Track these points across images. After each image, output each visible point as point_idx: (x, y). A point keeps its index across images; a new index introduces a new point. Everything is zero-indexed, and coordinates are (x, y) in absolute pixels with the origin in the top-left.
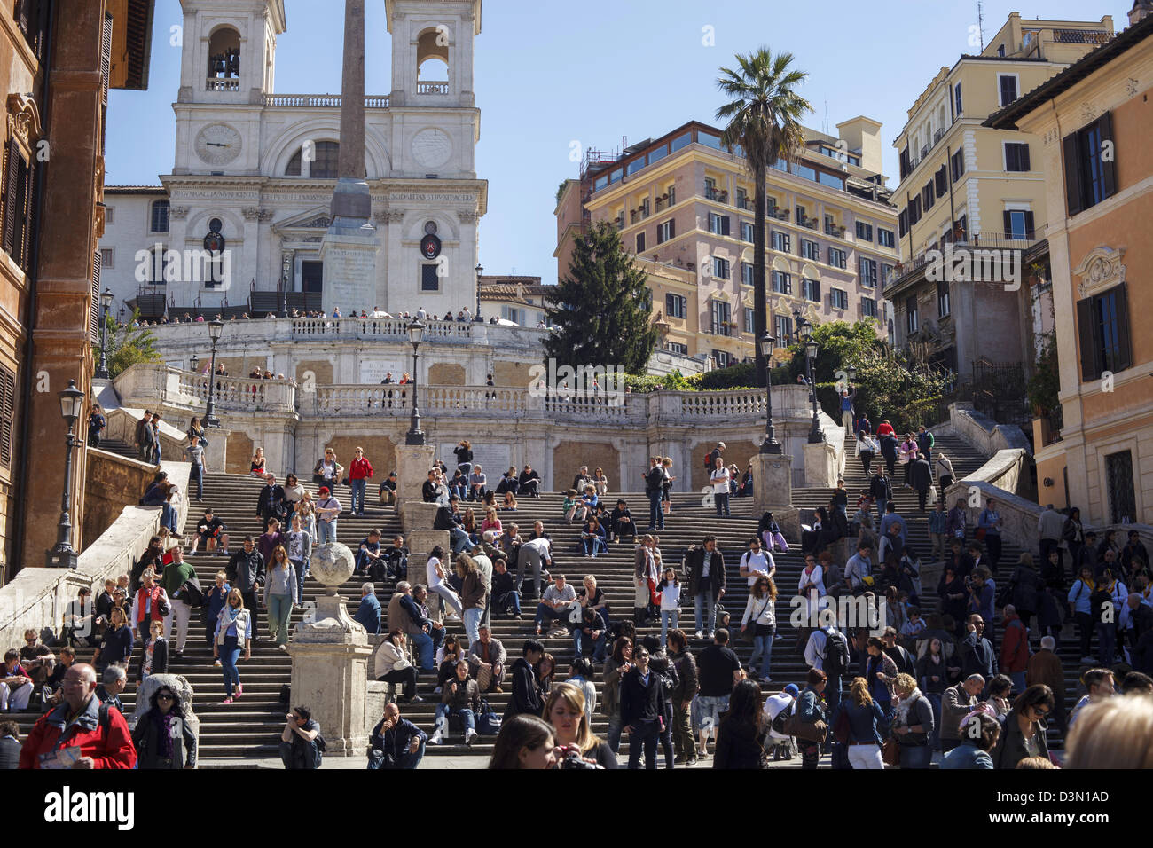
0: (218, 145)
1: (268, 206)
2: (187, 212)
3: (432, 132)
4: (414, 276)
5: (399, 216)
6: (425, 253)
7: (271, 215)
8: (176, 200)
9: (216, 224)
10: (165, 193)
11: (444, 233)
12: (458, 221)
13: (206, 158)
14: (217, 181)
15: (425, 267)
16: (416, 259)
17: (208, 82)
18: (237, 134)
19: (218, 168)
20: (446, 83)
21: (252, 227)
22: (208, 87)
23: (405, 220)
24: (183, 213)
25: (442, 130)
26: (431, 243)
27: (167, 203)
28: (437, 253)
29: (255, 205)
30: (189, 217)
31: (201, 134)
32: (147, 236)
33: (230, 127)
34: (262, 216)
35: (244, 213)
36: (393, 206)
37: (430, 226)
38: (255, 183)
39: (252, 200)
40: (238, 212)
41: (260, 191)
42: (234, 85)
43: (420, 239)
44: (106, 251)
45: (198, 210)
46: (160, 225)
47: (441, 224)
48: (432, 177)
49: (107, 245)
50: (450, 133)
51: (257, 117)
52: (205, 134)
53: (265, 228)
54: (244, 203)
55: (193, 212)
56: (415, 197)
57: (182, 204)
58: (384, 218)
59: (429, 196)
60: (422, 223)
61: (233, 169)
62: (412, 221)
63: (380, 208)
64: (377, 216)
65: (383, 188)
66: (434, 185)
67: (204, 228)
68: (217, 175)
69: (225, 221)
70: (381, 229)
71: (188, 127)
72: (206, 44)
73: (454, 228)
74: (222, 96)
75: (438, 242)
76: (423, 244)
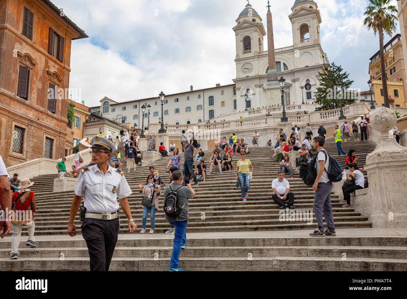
0: (247, 69)
1: (261, 83)
2: (240, 88)
3: (306, 53)
4: (305, 96)
5: (298, 79)
6: (306, 89)
7: (262, 85)
8: (237, 86)
9: (248, 91)
10: (235, 84)
11: (311, 83)
12: (315, 78)
13: (245, 72)
14: (248, 79)
15: (307, 93)
16: (304, 91)
17: (243, 52)
18: (252, 65)
19: (247, 75)
20: (309, 39)
21: (258, 90)
22: (243, 54)
23: (300, 81)
24: (239, 89)
25: (308, 52)
26: (308, 86)
27: (235, 87)
28: (310, 89)
29: (258, 83)
30: (241, 90)
31: (242, 66)
32: (233, 97)
33: (250, 63)
34: (260, 86)
35: (255, 86)
36: (296, 77)
37: (308, 81)
38: (257, 77)
39: (257, 82)
40: (253, 86)
41: (259, 79)
42: (250, 52)
43: (305, 85)
44: (223, 102)
45: (243, 87)
46: (235, 94)
47: (311, 80)
48: (307, 66)
49: (223, 101)
50: (311, 53)
51: (257, 59)
52: (244, 66)
53: (261, 89)
54: (255, 83)
55: (242, 88)
56: (302, 73)
57: (239, 86)
58: (294, 81)
59: (306, 73)
60: (305, 80)
61: (251, 74)
62: (302, 80)
63: (293, 78)
64: (292, 81)
65: (293, 72)
66: (307, 69)
67: (244, 92)
68: (247, 77)
69: (250, 89)
70: (294, 84)
71: (239, 66)
72: (242, 42)
73: (315, 80)
74: (247, 55)
75: (310, 85)
76: (306, 87)
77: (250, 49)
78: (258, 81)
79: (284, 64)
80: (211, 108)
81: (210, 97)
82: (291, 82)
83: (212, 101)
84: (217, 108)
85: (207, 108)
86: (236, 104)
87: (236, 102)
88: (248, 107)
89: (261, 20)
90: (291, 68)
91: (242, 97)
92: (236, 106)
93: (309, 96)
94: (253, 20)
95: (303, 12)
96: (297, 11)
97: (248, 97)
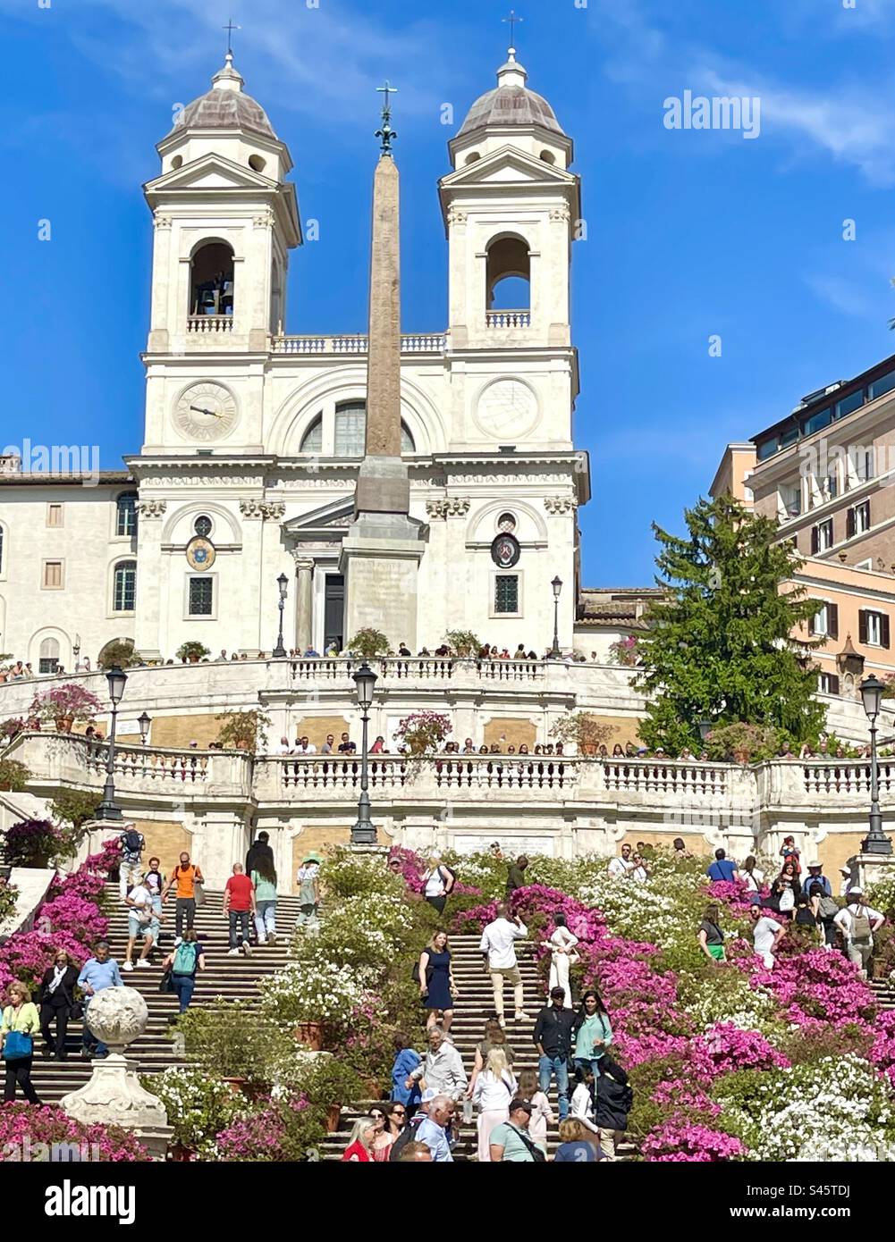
0: (206, 412)
1: (274, 498)
2: (162, 508)
3: (508, 384)
4: (487, 593)
5: (462, 508)
6: (497, 560)
7: (282, 510)
8: (149, 490)
9: (203, 525)
10: (135, 483)
11: (523, 532)
12: (545, 513)
13: (190, 429)
14: (205, 466)
15: (499, 579)
16: (486, 569)
17: (190, 323)
18: (231, 395)
19: (205, 445)
21: (252, 527)
22: (190, 329)
23: (469, 515)
24: (158, 510)
25: (517, 379)
26: (505, 547)
27: (135, 495)
28: (514, 561)
29: (258, 495)
30: (165, 517)
31: (183, 395)
32: (111, 543)
33: (222, 386)
34: (268, 513)
35: (243, 508)
36: (452, 493)
37: (507, 520)
38: (258, 466)
39: (254, 490)
40: (234, 507)
41: (265, 478)
42: (225, 324)
43: (492, 540)
44: (53, 566)
45: (178, 505)
47: (520, 517)
48: (507, 450)
49: (53, 557)
50: (532, 384)
51: (259, 369)
52: (188, 395)
53: (272, 529)
54: (243, 494)
55: (172, 507)
56: (481, 480)
57: (156, 498)
58: (443, 512)
59: (503, 479)
60: (495, 516)
61: (229, 444)
62: (480, 514)
63: (435, 497)
64: (430, 509)
65: (439, 470)
66: (508, 462)
67: (184, 532)
68: (205, 454)
69: (216, 519)
70: (438, 528)
71: (162, 390)
72: (186, 267)
73: (540, 523)
74: (211, 341)
75: (516, 544)
76: (495, 547)
77: (227, 303)
78: (258, 482)
82: (426, 517)
86: (131, 586)
87: (126, 574)
88: (194, 610)
89: (286, 165)
90: (428, 443)
91: (166, 557)
92: (130, 596)
93: (506, 596)
94: (256, 164)
95: (508, 174)
96: (477, 166)
97: (200, 556)
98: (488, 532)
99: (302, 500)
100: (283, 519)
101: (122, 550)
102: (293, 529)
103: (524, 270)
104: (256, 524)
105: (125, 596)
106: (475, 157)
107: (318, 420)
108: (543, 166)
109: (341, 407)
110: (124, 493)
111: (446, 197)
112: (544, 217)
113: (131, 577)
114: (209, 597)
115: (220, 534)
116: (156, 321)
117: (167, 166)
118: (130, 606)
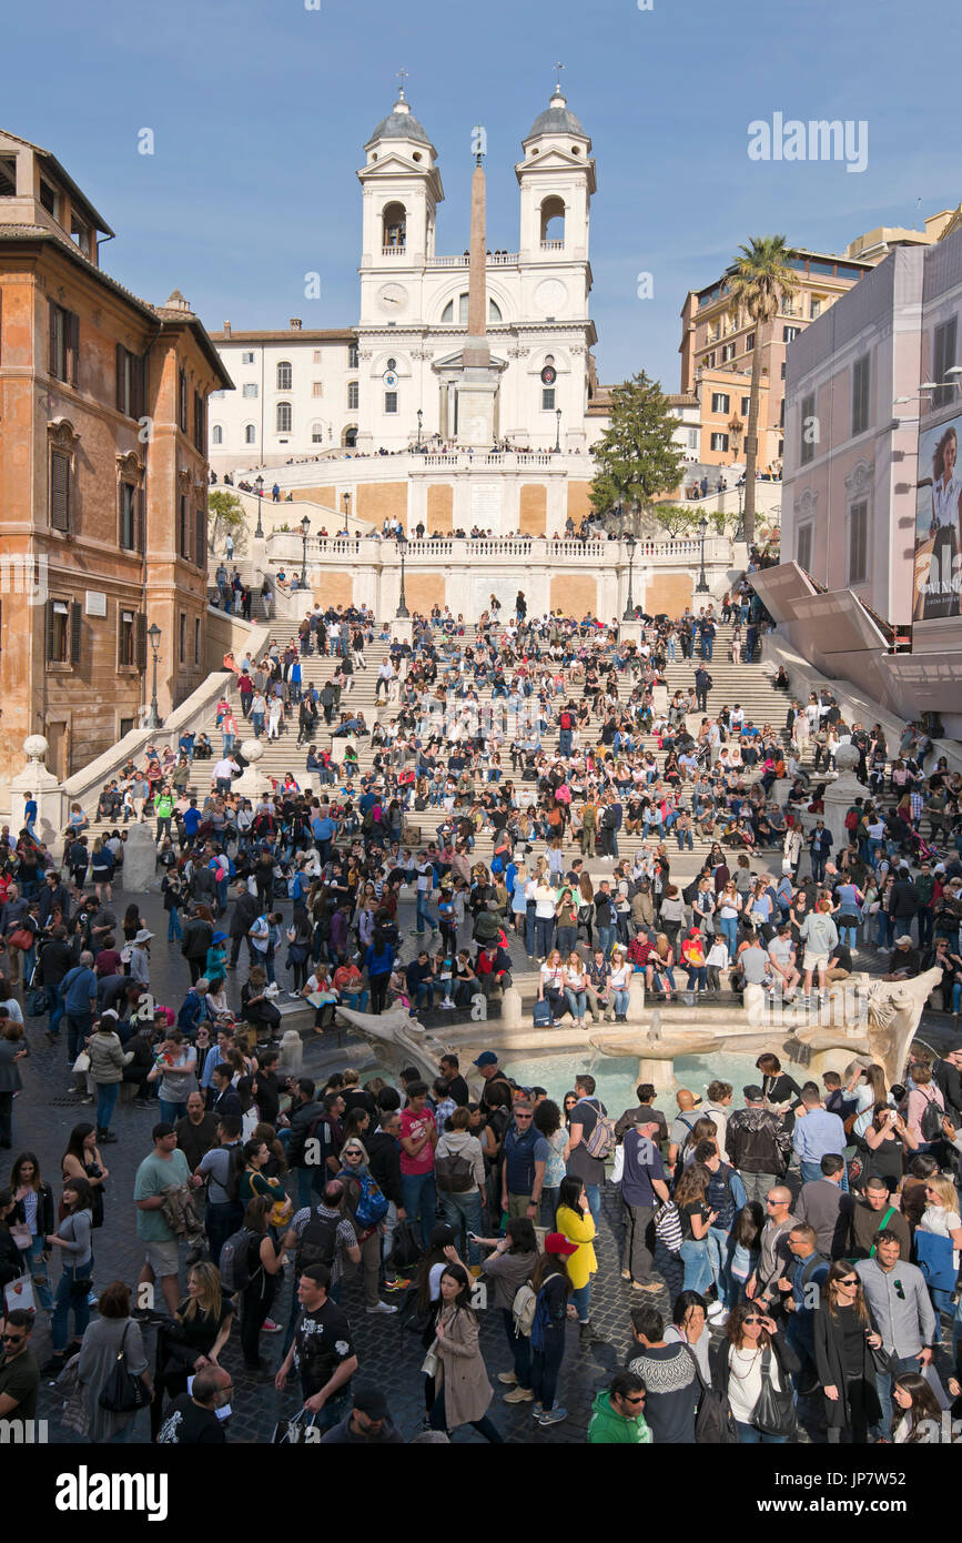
0: (392, 301)
1: (428, 348)
2: (371, 353)
3: (553, 282)
4: (539, 398)
5: (526, 352)
6: (544, 380)
7: (432, 355)
9: (392, 364)
10: (357, 339)
11: (558, 365)
12: (570, 354)
13: (384, 309)
14: (392, 330)
15: (545, 391)
16: (538, 385)
17: (384, 250)
18: (405, 291)
19: (392, 320)
21: (417, 365)
22: (384, 253)
23: (530, 356)
24: (368, 354)
25: (559, 281)
26: (548, 374)
27: (357, 346)
28: (553, 381)
29: (419, 347)
30: (372, 359)
31: (380, 291)
32: (349, 371)
33: (400, 285)
34: (425, 356)
35: (412, 353)
36: (521, 343)
37: (550, 359)
38: (419, 330)
39: (418, 344)
40: (407, 353)
41: (423, 337)
42: (402, 251)
44: (317, 384)
45: (379, 353)
46: (354, 363)
47: (557, 357)
48: (551, 320)
49: (317, 380)
50: (565, 282)
51: (419, 276)
52: (383, 291)
53: (427, 365)
54: (411, 347)
55: (375, 354)
56: (538, 337)
57: (368, 348)
58: (515, 354)
59: (548, 336)
60: (543, 357)
61: (403, 320)
62: (536, 355)
63: (513, 346)
64: (510, 353)
65: (515, 330)
66: (551, 326)
67: (382, 367)
68: (392, 324)
69: (397, 359)
70: (513, 363)
71: (370, 288)
72: (380, 219)
73: (567, 360)
74: (394, 261)
75: (555, 373)
76: (543, 373)
77: (402, 237)
78: (418, 338)
79: (492, 301)
80: (284, 396)
81: (280, 365)
82: (506, 358)
83: (285, 376)
84: (298, 396)
85: (274, 395)
86: (356, 395)
87: (354, 387)
88: (388, 410)
89: (434, 155)
90: (509, 318)
91: (374, 381)
92: (356, 401)
93: (549, 400)
94: (416, 157)
95: (554, 162)
96: (538, 156)
97: (390, 381)
98: (540, 367)
99: (445, 348)
100: (433, 359)
101: (352, 375)
102: (437, 365)
103: (562, 213)
104: (419, 362)
105: (354, 402)
106: (536, 152)
107: (451, 303)
108: (573, 157)
109: (463, 296)
110: (353, 343)
111: (519, 175)
112: (573, 186)
113: (357, 390)
114: (395, 403)
115: (400, 369)
116: (366, 249)
117: (370, 160)
118: (356, 406)
